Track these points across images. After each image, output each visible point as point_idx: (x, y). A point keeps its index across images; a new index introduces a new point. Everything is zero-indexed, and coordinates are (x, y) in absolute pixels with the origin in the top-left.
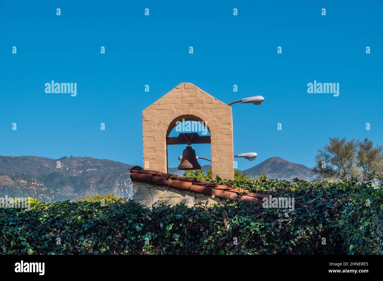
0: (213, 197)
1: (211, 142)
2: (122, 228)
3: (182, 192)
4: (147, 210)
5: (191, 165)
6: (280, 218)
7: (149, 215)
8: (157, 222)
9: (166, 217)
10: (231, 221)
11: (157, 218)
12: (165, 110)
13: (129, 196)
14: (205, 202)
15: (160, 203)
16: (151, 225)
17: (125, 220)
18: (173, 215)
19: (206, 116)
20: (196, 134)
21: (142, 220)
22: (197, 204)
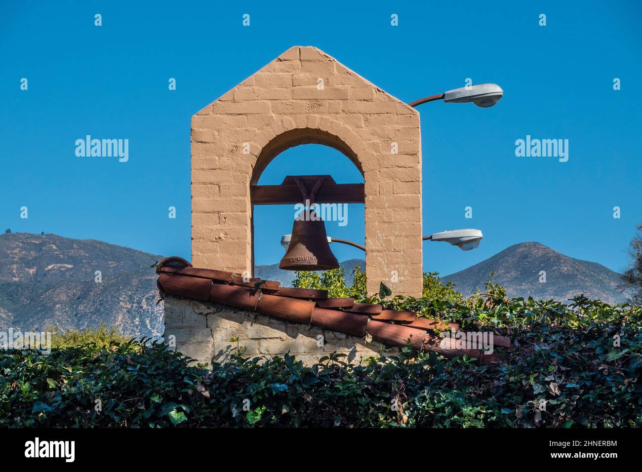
0: (369, 339)
1: (366, 198)
2: (134, 415)
3: (289, 325)
4: (200, 371)
5: (314, 258)
6: (536, 396)
7: (203, 383)
8: (225, 401)
9: (247, 390)
10: (414, 402)
11: (224, 391)
12: (249, 116)
13: (154, 335)
14: (348, 354)
15: (232, 353)
16: (209, 410)
17: (141, 395)
18: (266, 384)
19: (354, 133)
20: (327, 179)
21: (185, 395)
22: (326, 358)
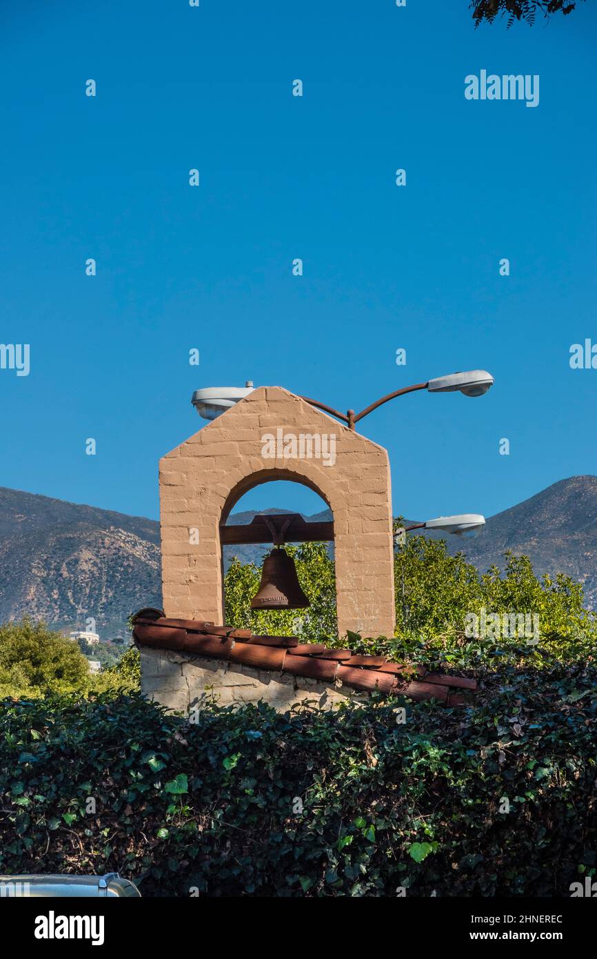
0: (339, 684)
1: (335, 538)
2: (116, 764)
3: (262, 672)
4: (175, 721)
5: (285, 598)
6: (501, 737)
7: (180, 732)
8: (202, 748)
9: (224, 737)
10: (383, 746)
11: (201, 739)
12: (217, 458)
14: (318, 699)
15: (208, 700)
16: (186, 758)
17: (122, 744)
18: (241, 732)
19: (322, 473)
20: (296, 518)
21: (164, 744)
22: (298, 704)
